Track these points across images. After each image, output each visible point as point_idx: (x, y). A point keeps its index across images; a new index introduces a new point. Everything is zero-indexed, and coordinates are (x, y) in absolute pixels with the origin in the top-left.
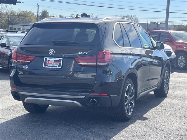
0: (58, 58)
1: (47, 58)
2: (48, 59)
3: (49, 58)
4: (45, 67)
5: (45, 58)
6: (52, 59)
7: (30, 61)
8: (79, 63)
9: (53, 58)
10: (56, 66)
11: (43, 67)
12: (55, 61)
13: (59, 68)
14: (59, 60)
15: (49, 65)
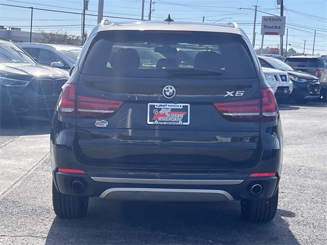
0: (179, 104)
1: (155, 104)
2: (156, 107)
3: (158, 104)
4: (152, 123)
5: (149, 104)
6: (167, 107)
7: (112, 111)
8: (225, 114)
9: (168, 104)
10: (175, 120)
11: (149, 123)
12: (173, 110)
13: (184, 124)
14: (182, 108)
15: (160, 119)
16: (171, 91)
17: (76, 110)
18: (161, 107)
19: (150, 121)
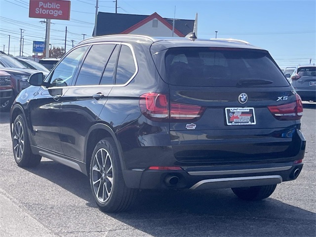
0: (247, 108)
2: (231, 111)
3: (233, 108)
4: (230, 124)
5: (226, 109)
6: (239, 111)
7: (199, 116)
8: (276, 115)
9: (239, 108)
10: (246, 121)
12: (243, 113)
13: (253, 124)
14: (249, 111)
15: (235, 120)
16: (245, 97)
17: (170, 115)
18: (234, 111)
19: (229, 123)
